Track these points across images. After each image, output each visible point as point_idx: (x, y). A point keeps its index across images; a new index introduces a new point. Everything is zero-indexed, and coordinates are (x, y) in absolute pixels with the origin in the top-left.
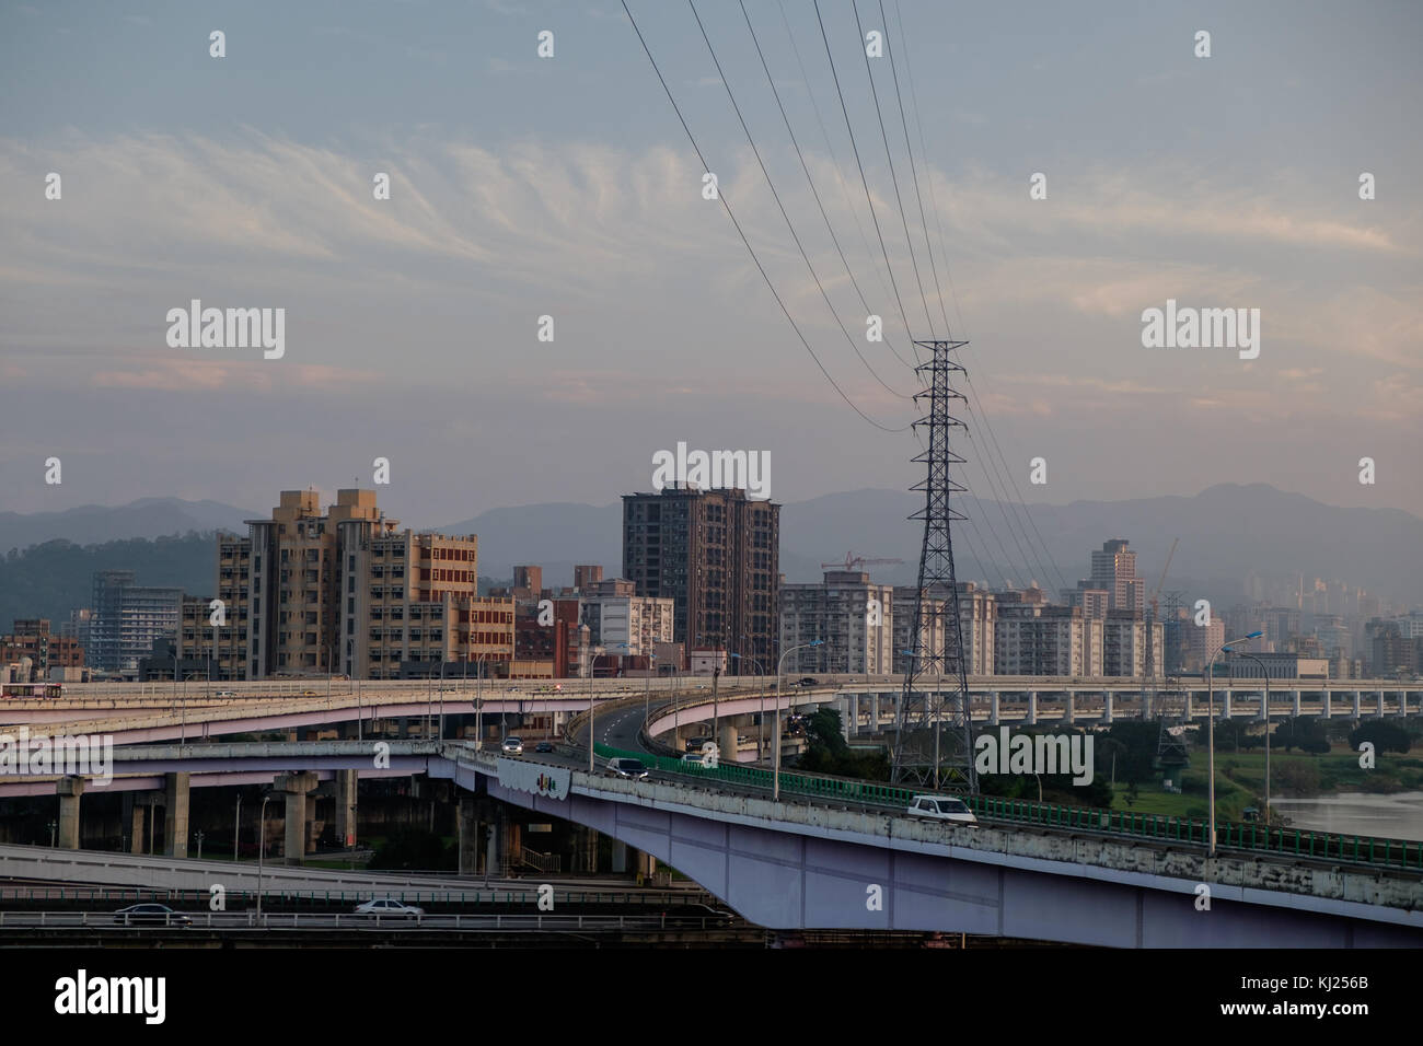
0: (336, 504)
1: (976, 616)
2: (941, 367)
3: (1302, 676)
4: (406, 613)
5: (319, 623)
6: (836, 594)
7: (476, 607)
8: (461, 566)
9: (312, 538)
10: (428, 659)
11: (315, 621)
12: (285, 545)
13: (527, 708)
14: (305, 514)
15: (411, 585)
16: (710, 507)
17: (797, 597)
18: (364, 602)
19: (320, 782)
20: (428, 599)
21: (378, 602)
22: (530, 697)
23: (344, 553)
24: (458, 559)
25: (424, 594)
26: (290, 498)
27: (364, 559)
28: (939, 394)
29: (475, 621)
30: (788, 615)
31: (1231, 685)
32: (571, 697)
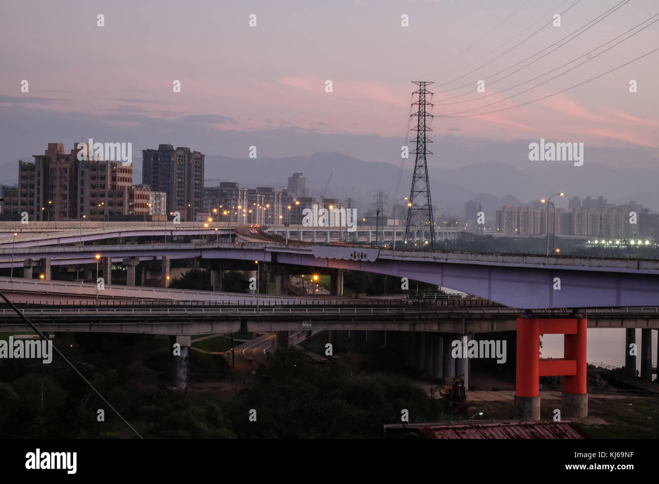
0: (74, 149)
1: (276, 201)
2: (422, 92)
3: (389, 226)
4: (107, 195)
5: (68, 199)
6: (226, 191)
7: (137, 192)
8: (127, 175)
9: (64, 163)
10: (117, 214)
11: (66, 198)
12: (51, 166)
13: (174, 234)
14: (59, 153)
15: (109, 183)
16: (179, 156)
17: (209, 193)
18: (88, 190)
19: (140, 261)
20: (115, 189)
21: (94, 190)
22: (175, 229)
23: (79, 170)
24: (126, 172)
25: (114, 187)
26: (53, 147)
27: (88, 173)
28: (422, 103)
29: (136, 198)
30: (205, 200)
31: (371, 229)
32: (190, 229)
